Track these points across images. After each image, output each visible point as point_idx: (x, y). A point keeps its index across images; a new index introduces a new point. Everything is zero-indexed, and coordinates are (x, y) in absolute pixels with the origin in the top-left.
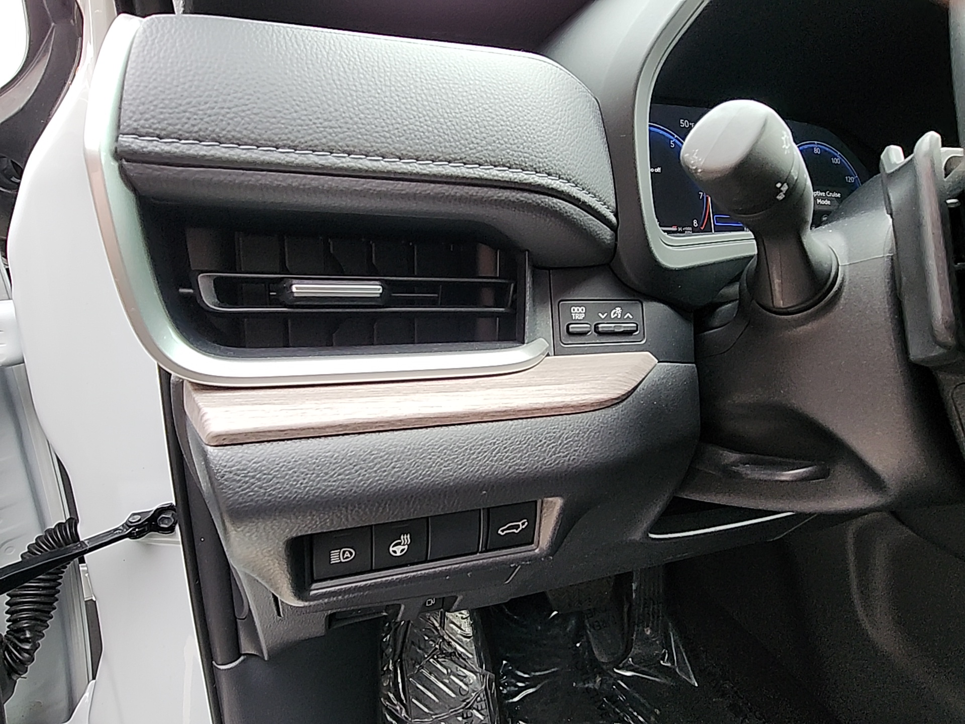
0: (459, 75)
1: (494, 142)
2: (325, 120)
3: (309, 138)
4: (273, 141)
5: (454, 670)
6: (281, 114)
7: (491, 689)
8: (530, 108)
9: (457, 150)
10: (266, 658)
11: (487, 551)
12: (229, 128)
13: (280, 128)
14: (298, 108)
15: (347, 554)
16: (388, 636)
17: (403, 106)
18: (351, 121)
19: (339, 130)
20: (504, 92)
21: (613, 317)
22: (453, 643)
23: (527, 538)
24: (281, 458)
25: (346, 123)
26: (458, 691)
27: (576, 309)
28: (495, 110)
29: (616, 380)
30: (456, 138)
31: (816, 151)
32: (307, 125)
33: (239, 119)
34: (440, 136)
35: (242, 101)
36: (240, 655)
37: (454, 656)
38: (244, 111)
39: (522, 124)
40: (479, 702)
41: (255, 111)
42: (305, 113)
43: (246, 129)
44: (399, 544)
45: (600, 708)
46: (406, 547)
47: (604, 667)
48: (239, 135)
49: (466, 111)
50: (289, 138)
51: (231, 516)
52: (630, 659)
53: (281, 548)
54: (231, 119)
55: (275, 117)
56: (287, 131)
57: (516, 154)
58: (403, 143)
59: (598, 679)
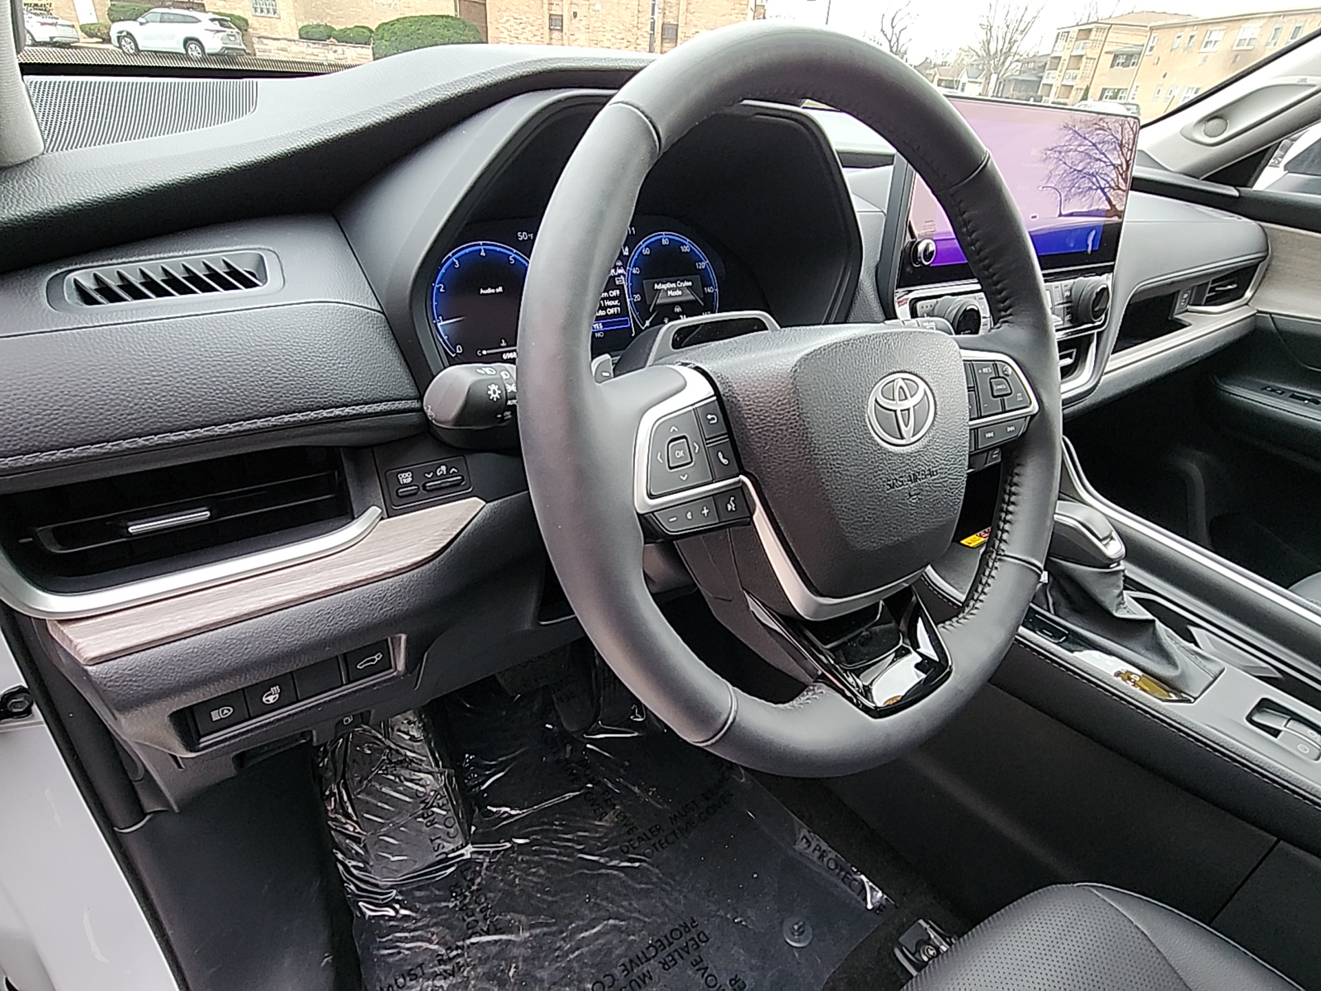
0: (241, 344)
1: (281, 396)
2: (129, 415)
3: (118, 431)
4: (87, 440)
5: (408, 776)
6: (88, 420)
7: (451, 784)
8: (309, 359)
9: (249, 411)
10: (177, 811)
11: (350, 682)
12: (46, 440)
13: (91, 430)
14: (102, 411)
15: (226, 711)
16: (326, 760)
17: (194, 387)
18: (151, 410)
19: (142, 419)
20: (284, 351)
21: (439, 474)
22: (402, 751)
23: (386, 664)
24: (149, 662)
25: (147, 412)
26: (415, 795)
27: (403, 475)
28: (278, 370)
29: (431, 541)
30: (246, 401)
31: (665, 242)
32: (114, 422)
33: (53, 432)
34: (232, 404)
35: (52, 416)
36: (145, 815)
37: (406, 763)
38: (55, 424)
39: (304, 375)
40: (439, 799)
41: (65, 422)
42: (109, 413)
43: (61, 437)
44: (271, 694)
45: (572, 774)
46: (277, 695)
47: (575, 736)
48: (56, 444)
49: (251, 377)
50: (100, 436)
51: (118, 710)
52: (600, 722)
53: (167, 720)
54: (46, 433)
55: (84, 423)
56: (97, 431)
57: (302, 401)
58: (200, 416)
59: (569, 748)
